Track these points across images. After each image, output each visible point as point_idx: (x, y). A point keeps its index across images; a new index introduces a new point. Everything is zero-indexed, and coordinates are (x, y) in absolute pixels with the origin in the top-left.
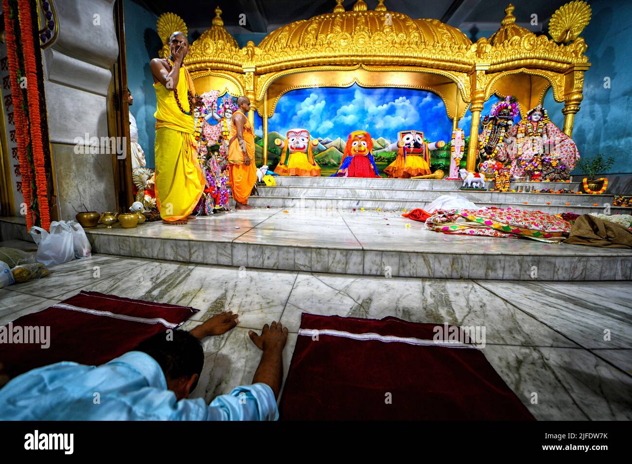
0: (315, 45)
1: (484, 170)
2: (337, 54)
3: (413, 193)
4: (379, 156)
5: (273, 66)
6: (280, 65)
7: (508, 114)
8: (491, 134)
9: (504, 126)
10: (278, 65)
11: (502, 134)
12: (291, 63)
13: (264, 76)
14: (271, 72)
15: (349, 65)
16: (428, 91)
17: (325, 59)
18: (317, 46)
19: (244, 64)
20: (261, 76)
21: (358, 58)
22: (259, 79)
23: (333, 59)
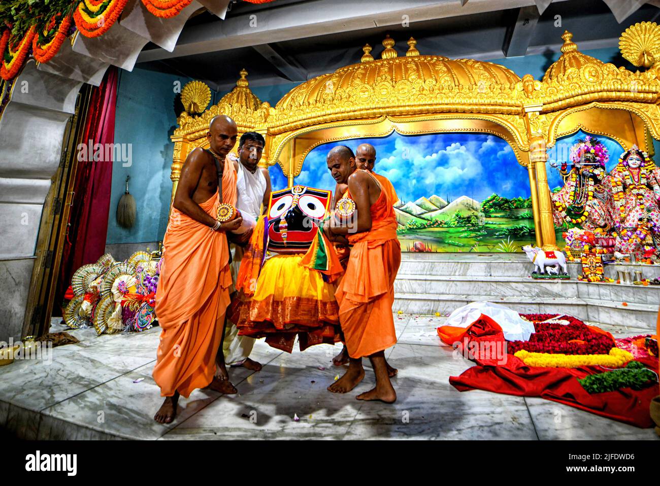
0: (333, 100)
1: (570, 243)
2: (357, 108)
3: (456, 285)
4: (434, 220)
5: (286, 126)
6: (295, 124)
7: (594, 159)
8: (576, 187)
9: (591, 177)
10: (292, 125)
11: (591, 188)
12: (307, 121)
13: (279, 136)
14: (286, 132)
15: (373, 118)
16: (488, 134)
17: (343, 115)
18: (335, 101)
19: (257, 126)
20: (277, 136)
21: (381, 110)
22: (274, 140)
23: (352, 114)
